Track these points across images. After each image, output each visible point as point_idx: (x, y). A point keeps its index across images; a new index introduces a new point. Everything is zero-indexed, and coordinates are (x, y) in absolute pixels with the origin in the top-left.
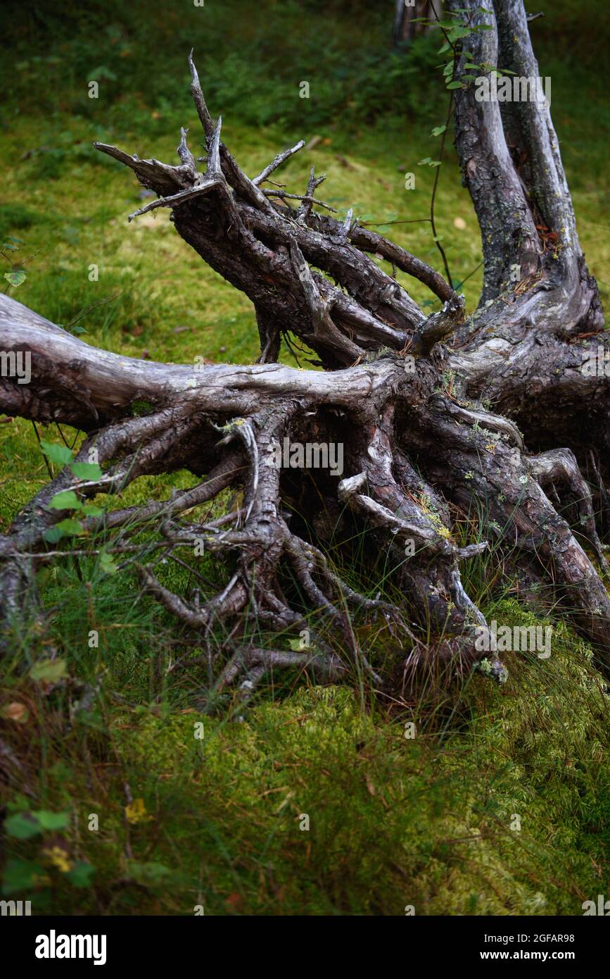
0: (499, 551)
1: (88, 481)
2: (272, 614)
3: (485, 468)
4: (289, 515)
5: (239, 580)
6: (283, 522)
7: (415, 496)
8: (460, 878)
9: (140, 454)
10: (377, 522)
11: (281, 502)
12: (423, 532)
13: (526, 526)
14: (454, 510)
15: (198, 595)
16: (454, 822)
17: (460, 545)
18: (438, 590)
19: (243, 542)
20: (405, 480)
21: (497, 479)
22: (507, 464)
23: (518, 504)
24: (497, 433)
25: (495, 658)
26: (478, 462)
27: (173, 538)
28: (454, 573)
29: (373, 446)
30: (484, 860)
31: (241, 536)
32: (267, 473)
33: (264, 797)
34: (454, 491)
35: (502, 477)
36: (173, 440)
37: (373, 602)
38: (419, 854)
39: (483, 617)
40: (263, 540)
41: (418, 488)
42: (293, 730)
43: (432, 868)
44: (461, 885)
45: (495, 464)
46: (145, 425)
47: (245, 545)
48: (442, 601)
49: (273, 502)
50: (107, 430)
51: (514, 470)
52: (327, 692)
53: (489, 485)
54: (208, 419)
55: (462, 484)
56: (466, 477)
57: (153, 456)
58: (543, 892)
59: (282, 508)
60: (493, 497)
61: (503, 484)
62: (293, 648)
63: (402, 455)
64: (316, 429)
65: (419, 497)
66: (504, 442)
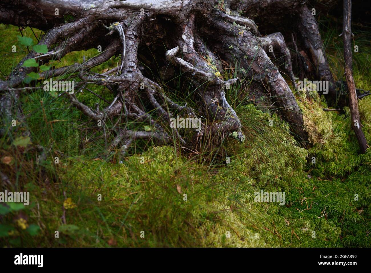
0: (245, 82)
1: (43, 54)
2: (135, 114)
3: (238, 43)
4: (143, 68)
5: (118, 99)
6: (139, 71)
7: (205, 58)
8: (220, 228)
9: (69, 41)
10: (185, 70)
11: (138, 62)
12: (207, 74)
13: (258, 70)
14: (225, 63)
15: (98, 106)
16: (218, 204)
17: (225, 80)
18: (214, 101)
19: (119, 81)
20: (200, 50)
21: (244, 48)
22: (248, 41)
23: (254, 59)
24: (244, 26)
25: (239, 131)
26: (235, 40)
27: (85, 80)
28: (222, 93)
29: (184, 34)
30: (231, 220)
31: (119, 78)
32: (131, 48)
33: (130, 196)
34: (224, 55)
35: (246, 47)
36: (85, 34)
37: (183, 107)
38: (200, 218)
39: (235, 113)
40: (129, 80)
41: (206, 54)
42: (145, 167)
43: (206, 224)
44: (220, 231)
45: (243, 41)
46: (71, 26)
47: (121, 82)
48: (216, 106)
49: (134, 62)
50: (52, 30)
51: (252, 43)
52: (161, 149)
53: (240, 51)
54: (102, 23)
55: (228, 51)
56: (230, 48)
57: (75, 42)
58: (259, 233)
59: (139, 65)
60: (242, 56)
61: (247, 50)
62: (146, 130)
63: (199, 38)
64: (157, 27)
65: (207, 58)
66: (248, 30)
